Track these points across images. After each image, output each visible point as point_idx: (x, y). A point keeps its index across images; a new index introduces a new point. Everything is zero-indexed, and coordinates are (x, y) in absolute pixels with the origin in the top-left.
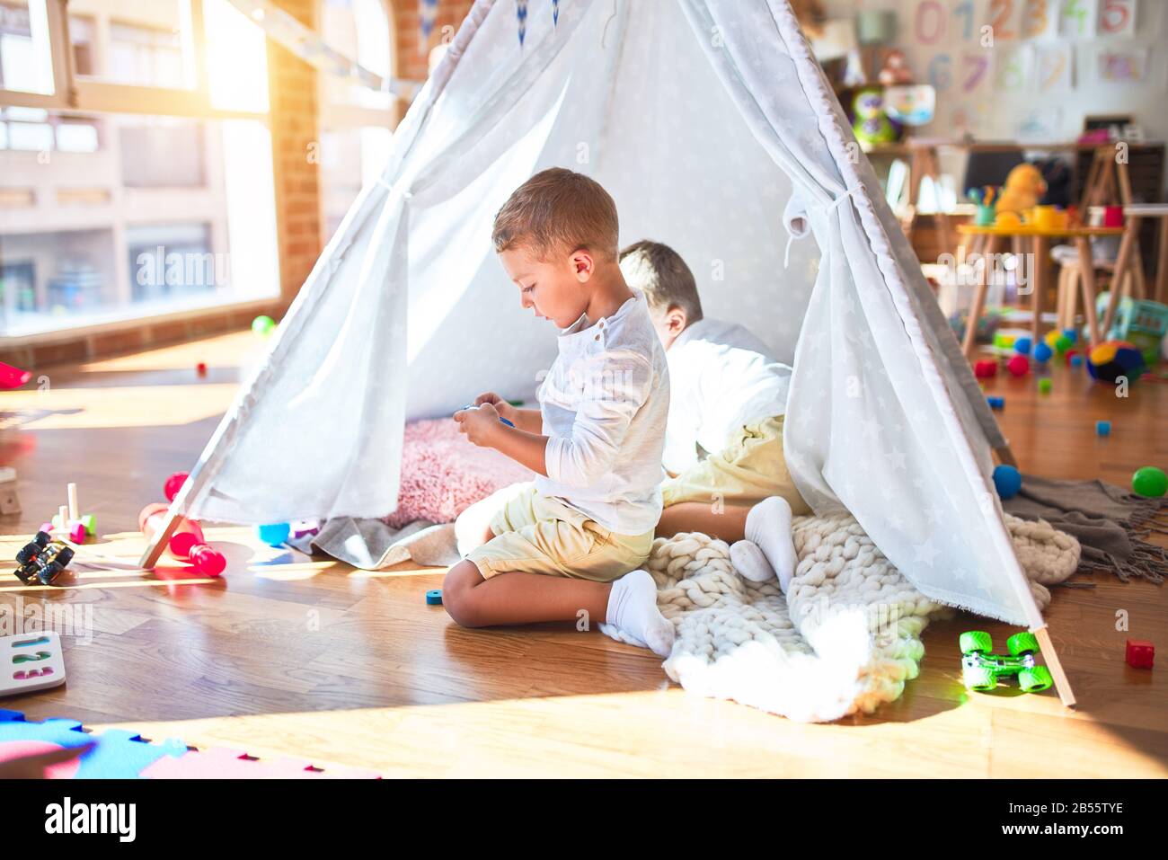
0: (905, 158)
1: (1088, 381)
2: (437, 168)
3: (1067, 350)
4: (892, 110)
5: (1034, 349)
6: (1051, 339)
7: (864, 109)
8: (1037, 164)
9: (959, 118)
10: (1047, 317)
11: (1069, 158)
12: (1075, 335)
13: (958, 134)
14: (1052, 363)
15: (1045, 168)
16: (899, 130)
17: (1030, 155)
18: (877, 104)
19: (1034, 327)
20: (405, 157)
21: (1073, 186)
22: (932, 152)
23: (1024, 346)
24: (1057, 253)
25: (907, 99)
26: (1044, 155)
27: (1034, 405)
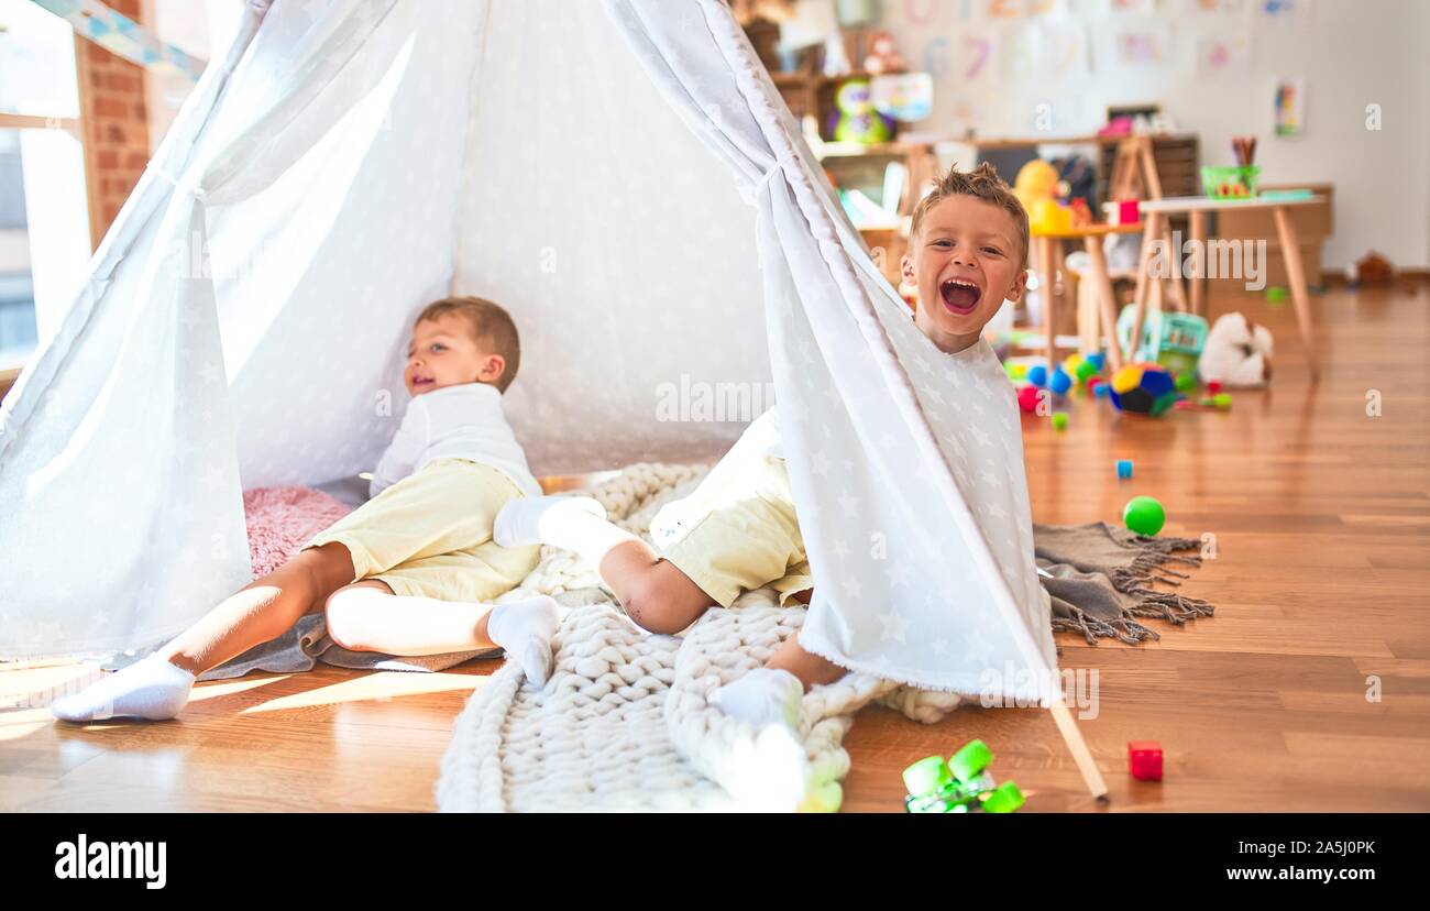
0: (901, 159)
1: (1115, 413)
2: (240, 153)
3: (1090, 378)
4: (883, 106)
5: (1051, 378)
6: (1072, 367)
7: (849, 101)
8: (1055, 163)
9: (963, 111)
10: (1063, 341)
11: (1091, 154)
12: (1100, 360)
13: (959, 128)
14: (1072, 393)
15: (1064, 168)
16: (893, 127)
17: (1048, 152)
18: (865, 96)
19: (1049, 353)
20: (194, 142)
21: (1098, 188)
22: (930, 150)
23: (1039, 377)
24: (1074, 261)
25: (899, 90)
26: (1063, 152)
27: (1054, 446)
